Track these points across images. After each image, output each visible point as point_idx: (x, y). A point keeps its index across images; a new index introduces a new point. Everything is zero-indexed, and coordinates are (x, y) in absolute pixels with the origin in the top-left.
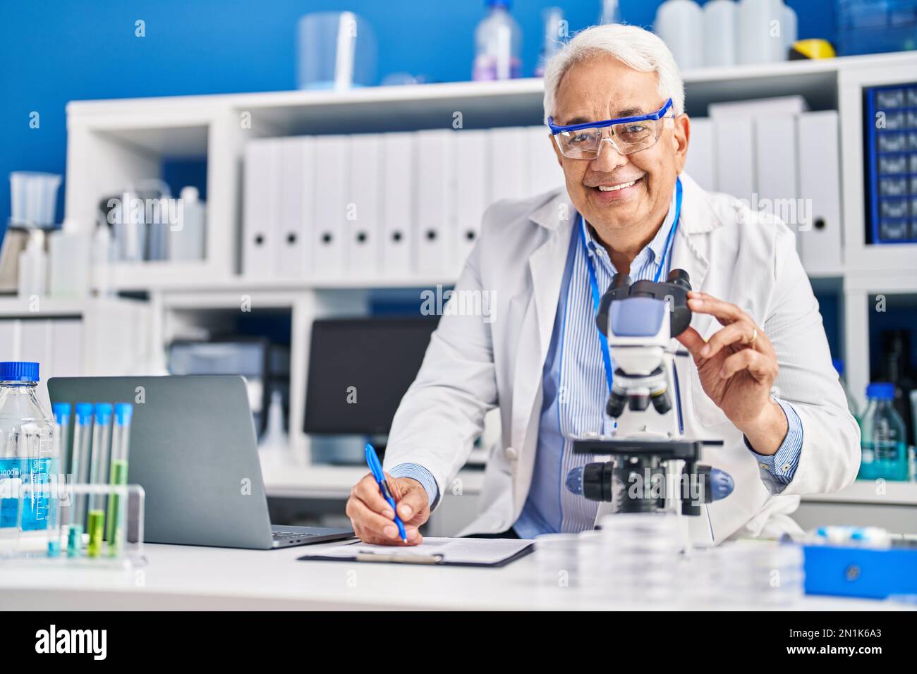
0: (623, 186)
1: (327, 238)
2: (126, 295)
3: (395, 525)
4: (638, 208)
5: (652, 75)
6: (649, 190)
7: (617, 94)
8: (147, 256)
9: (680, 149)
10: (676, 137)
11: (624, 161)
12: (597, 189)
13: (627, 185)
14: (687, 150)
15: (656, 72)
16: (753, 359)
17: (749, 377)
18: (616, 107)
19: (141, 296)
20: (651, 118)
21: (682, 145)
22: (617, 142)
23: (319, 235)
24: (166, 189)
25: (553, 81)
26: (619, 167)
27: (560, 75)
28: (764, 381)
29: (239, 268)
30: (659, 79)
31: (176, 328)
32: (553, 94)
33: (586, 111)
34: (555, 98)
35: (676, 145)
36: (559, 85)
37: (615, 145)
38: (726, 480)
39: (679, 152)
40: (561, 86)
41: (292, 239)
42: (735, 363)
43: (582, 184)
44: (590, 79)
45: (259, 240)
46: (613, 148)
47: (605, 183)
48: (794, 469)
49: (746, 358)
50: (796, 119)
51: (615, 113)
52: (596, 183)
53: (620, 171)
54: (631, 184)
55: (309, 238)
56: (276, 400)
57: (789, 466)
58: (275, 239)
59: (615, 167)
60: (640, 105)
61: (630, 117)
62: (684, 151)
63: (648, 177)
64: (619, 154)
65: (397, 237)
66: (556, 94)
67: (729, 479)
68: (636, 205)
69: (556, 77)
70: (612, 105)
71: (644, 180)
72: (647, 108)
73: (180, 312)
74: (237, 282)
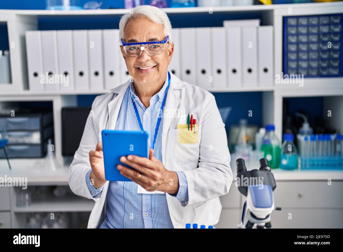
0: (149, 68)
4: (154, 76)
5: (162, 26)
6: (158, 70)
7: (149, 33)
9: (170, 55)
10: (169, 50)
11: (149, 58)
12: (139, 68)
13: (150, 67)
14: (172, 56)
15: (163, 25)
18: (148, 37)
20: (161, 42)
21: (171, 54)
22: (148, 51)
25: (123, 25)
26: (148, 60)
27: (126, 23)
30: (164, 28)
32: (123, 30)
33: (136, 38)
34: (124, 32)
35: (169, 53)
36: (125, 27)
37: (147, 52)
39: (169, 56)
40: (126, 27)
43: (134, 67)
44: (139, 25)
46: (146, 53)
47: (142, 66)
48: (187, 198)
51: (148, 40)
52: (139, 66)
53: (148, 62)
54: (152, 67)
57: (184, 198)
59: (146, 60)
60: (157, 37)
61: (153, 41)
62: (171, 56)
63: (158, 65)
64: (148, 55)
66: (124, 30)
68: (153, 75)
69: (124, 24)
70: (147, 36)
71: (157, 66)
72: (159, 38)
74: (27, 92)
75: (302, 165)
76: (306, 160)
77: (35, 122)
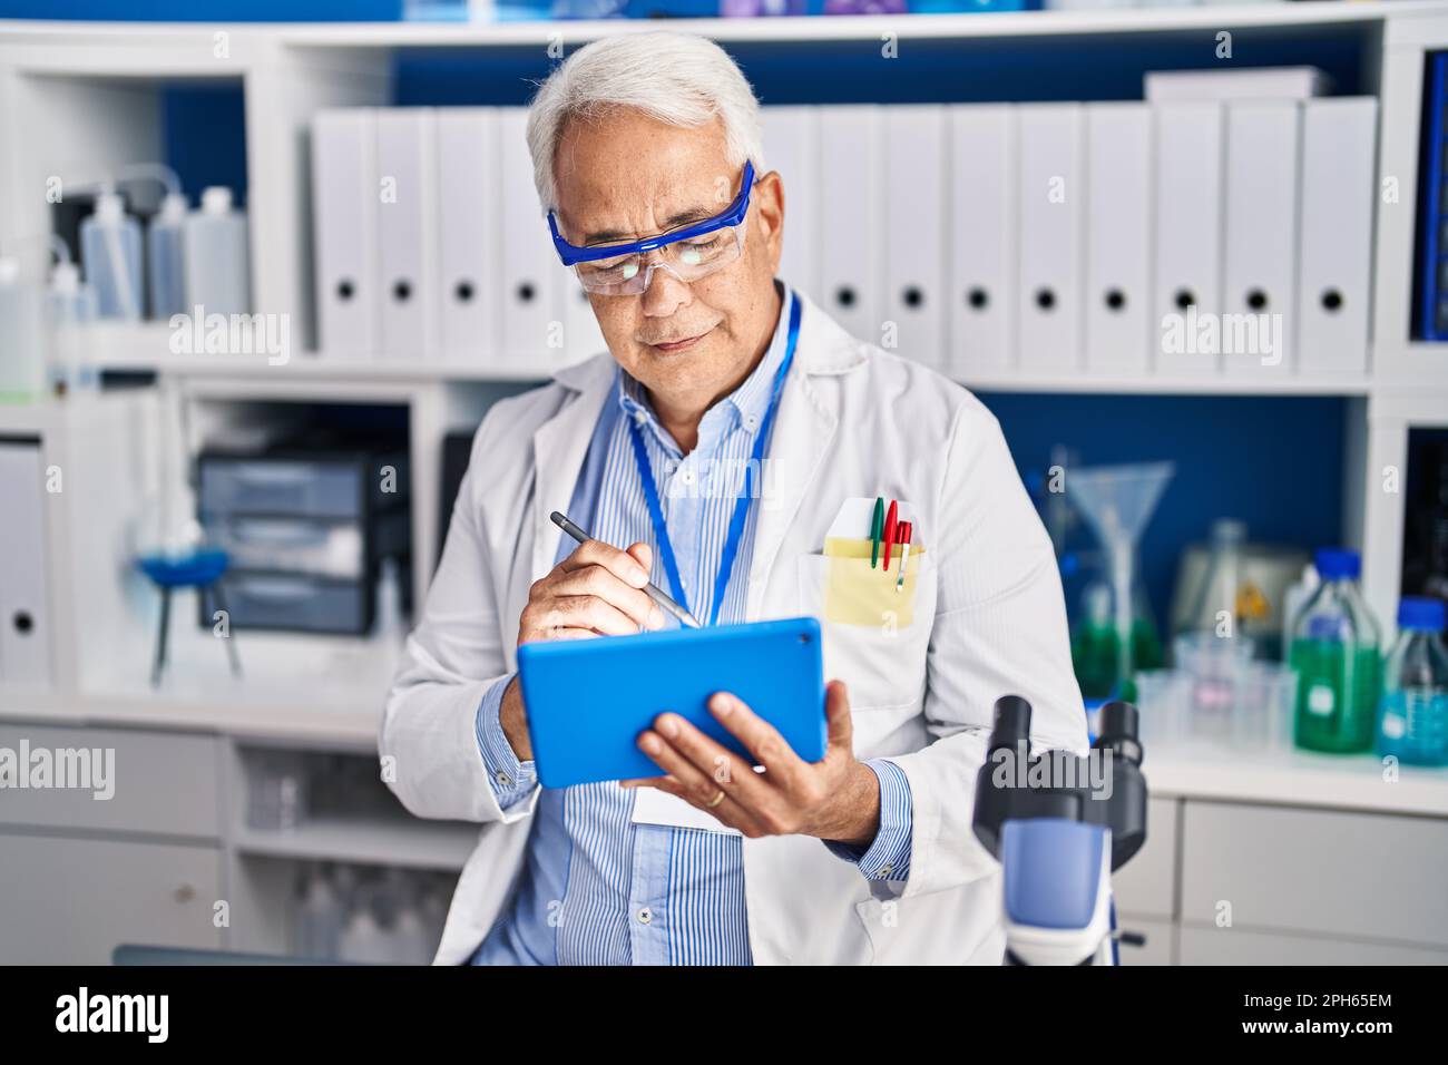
1: (465, 292)
2: (114, 379)
8: (148, 312)
19: (141, 379)
23: (451, 285)
24: (174, 183)
25: (545, 146)
29: (312, 341)
31: (208, 428)
41: (403, 291)
45: (346, 291)
50: (1301, 106)
55: (432, 292)
58: (374, 291)
73: (209, 402)
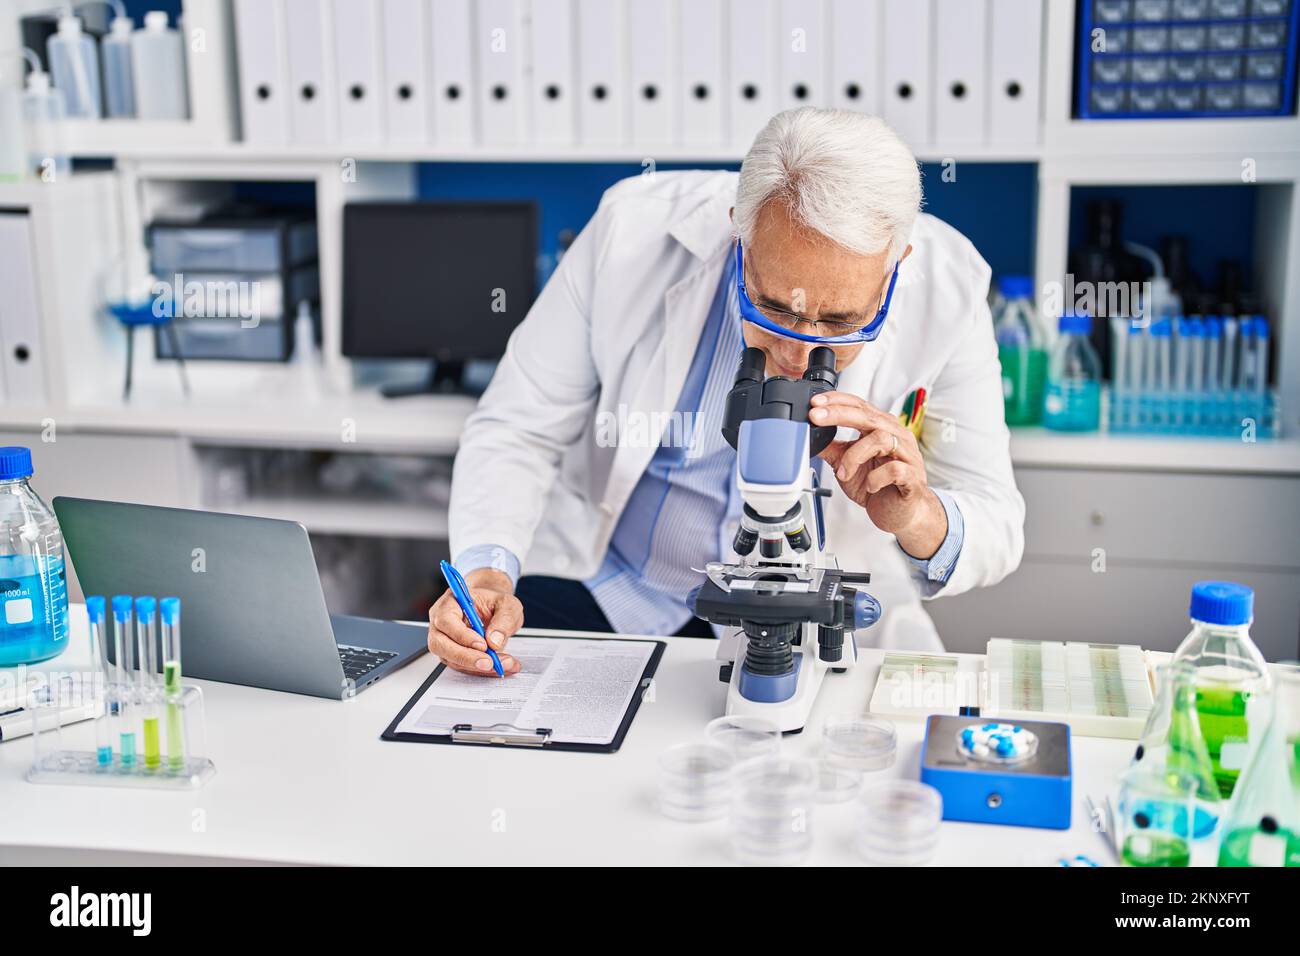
1: (357, 93)
2: (83, 163)
3: (487, 656)
8: (105, 112)
16: (902, 473)
17: (897, 491)
19: (104, 164)
23: (346, 87)
24: (120, 8)
28: (911, 495)
29: (238, 133)
31: (157, 203)
38: (873, 610)
41: (308, 93)
42: (880, 478)
45: (263, 93)
48: (950, 572)
49: (893, 471)
55: (331, 93)
56: (304, 312)
57: (944, 570)
58: (285, 93)
65: (453, 93)
67: (875, 607)
73: (158, 182)
74: (237, 150)
75: (1112, 417)
76: (1127, 402)
77: (263, 247)
